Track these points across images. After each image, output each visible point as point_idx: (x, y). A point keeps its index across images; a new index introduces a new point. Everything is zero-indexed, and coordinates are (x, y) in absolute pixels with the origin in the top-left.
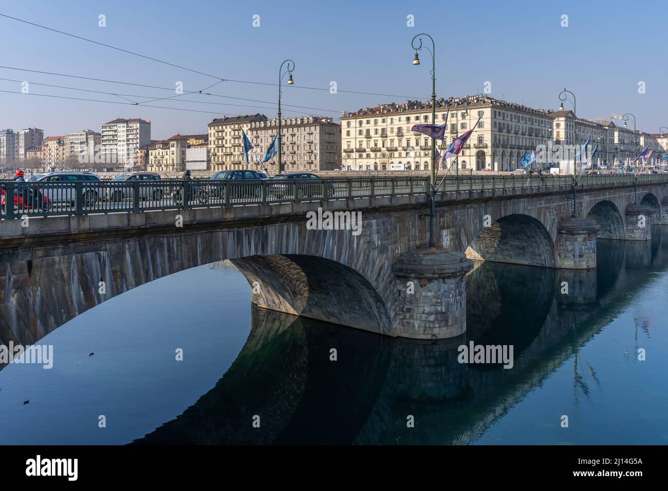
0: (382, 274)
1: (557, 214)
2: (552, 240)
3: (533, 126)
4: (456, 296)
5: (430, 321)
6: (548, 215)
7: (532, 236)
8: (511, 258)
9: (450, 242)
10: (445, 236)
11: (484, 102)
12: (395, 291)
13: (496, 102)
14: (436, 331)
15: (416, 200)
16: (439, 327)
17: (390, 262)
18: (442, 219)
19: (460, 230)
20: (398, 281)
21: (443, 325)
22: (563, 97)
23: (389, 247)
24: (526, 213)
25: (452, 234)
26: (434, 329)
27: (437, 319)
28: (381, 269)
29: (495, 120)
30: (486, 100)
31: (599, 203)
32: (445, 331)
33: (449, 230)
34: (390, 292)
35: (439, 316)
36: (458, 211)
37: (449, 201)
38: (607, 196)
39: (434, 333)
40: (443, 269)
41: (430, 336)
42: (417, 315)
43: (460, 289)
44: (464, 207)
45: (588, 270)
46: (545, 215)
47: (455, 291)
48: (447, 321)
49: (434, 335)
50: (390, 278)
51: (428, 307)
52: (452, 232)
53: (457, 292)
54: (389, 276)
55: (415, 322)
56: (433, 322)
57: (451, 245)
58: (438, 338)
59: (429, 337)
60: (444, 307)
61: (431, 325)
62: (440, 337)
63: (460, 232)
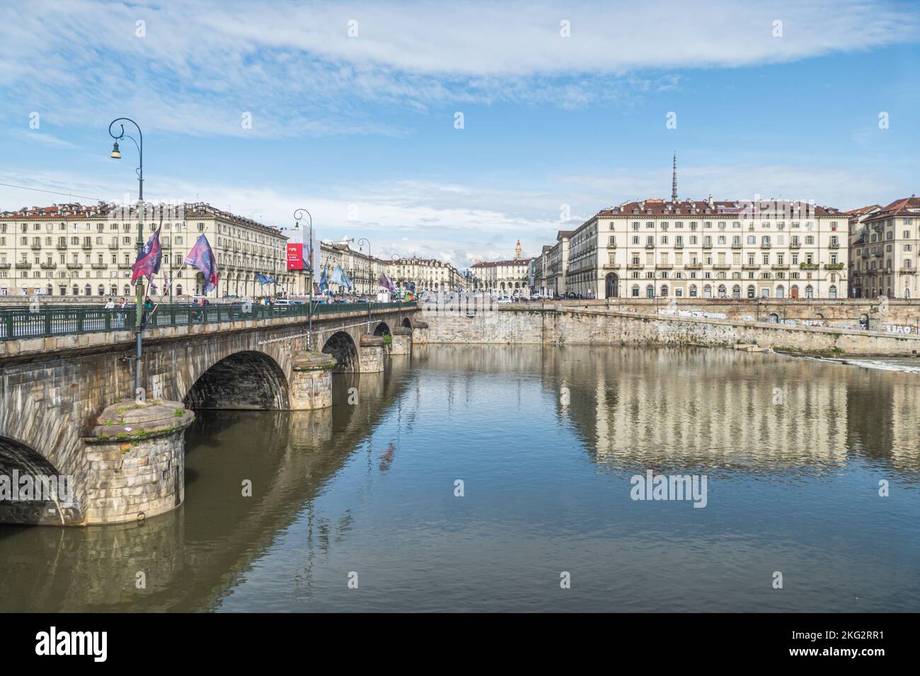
0: (63, 442)
1: (291, 349)
2: (285, 378)
3: (264, 245)
4: (171, 458)
5: (135, 496)
6: (282, 350)
7: (263, 375)
8: (239, 403)
9: (163, 390)
10: (157, 383)
11: (205, 212)
12: (84, 463)
13: (220, 213)
14: (143, 507)
15: (115, 339)
16: (148, 501)
17: (76, 425)
18: (151, 362)
19: (176, 374)
20: (89, 449)
21: (153, 498)
22: (298, 216)
23: (75, 404)
24: (258, 350)
25: (166, 380)
26: (142, 505)
27: (145, 492)
28: (61, 435)
29: (218, 236)
30: (208, 210)
31: (335, 334)
32: (157, 506)
33: (161, 375)
34: (76, 466)
35: (148, 487)
36: (173, 351)
37: (162, 339)
38: (342, 328)
39: (141, 509)
40: (154, 427)
41: (136, 515)
42: (116, 491)
43: (176, 449)
44: (182, 345)
45: (323, 409)
46: (278, 351)
47: (171, 452)
48: (159, 492)
49: (142, 513)
50: (76, 446)
51: (133, 478)
52: (166, 377)
53: (173, 452)
54: (75, 444)
55: (114, 501)
56: (140, 496)
57: (163, 394)
58: (147, 517)
59: (134, 517)
60: (154, 475)
61: (137, 501)
62: (150, 514)
63: (176, 376)
